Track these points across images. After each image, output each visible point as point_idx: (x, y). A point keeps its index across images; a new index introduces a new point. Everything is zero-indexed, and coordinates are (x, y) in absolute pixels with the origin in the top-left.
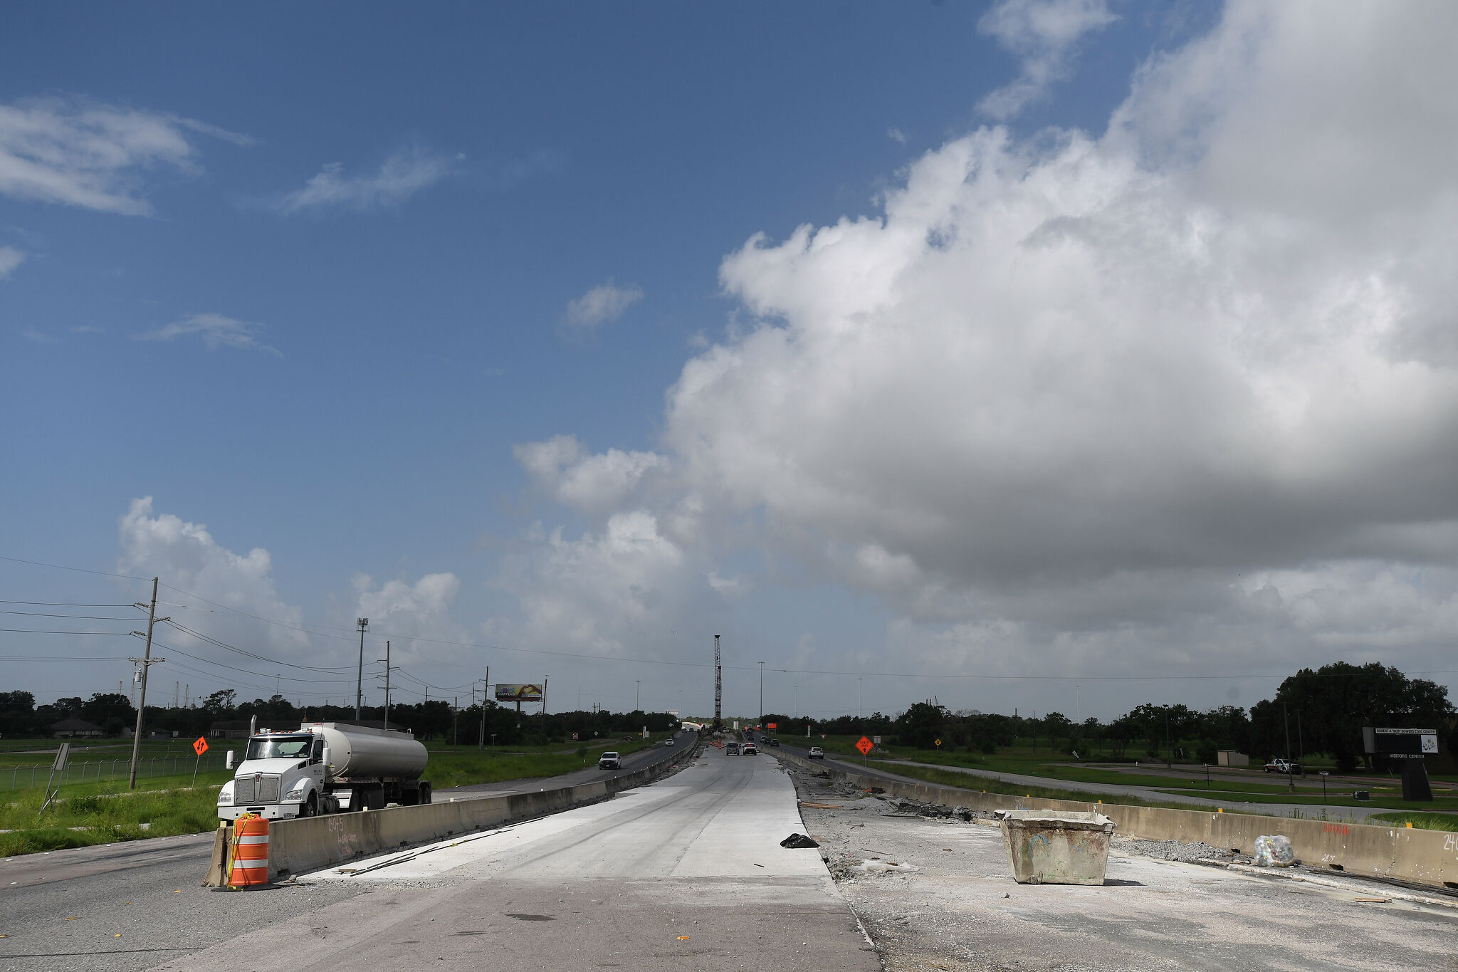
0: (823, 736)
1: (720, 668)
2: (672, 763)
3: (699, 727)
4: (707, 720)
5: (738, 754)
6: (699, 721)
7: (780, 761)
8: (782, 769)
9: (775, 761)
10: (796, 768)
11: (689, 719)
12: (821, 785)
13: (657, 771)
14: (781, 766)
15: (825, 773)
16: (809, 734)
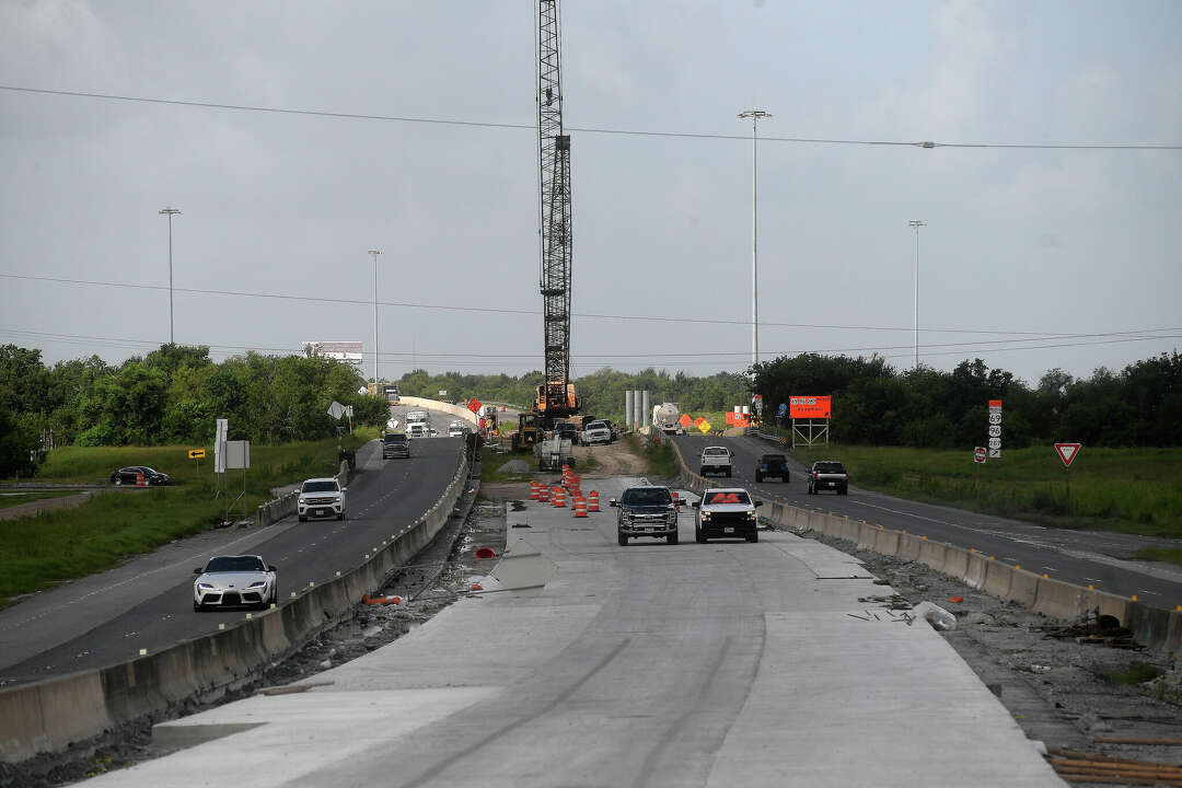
0: (1068, 452)
1: (563, 144)
2: (373, 585)
3: (468, 417)
4: (498, 387)
5: (673, 539)
6: (460, 388)
7: (879, 567)
8: (897, 604)
9: (853, 567)
10: (958, 596)
11: (417, 384)
12: (1101, 676)
13: (315, 620)
14: (887, 591)
15: (1107, 623)
16: (995, 443)
